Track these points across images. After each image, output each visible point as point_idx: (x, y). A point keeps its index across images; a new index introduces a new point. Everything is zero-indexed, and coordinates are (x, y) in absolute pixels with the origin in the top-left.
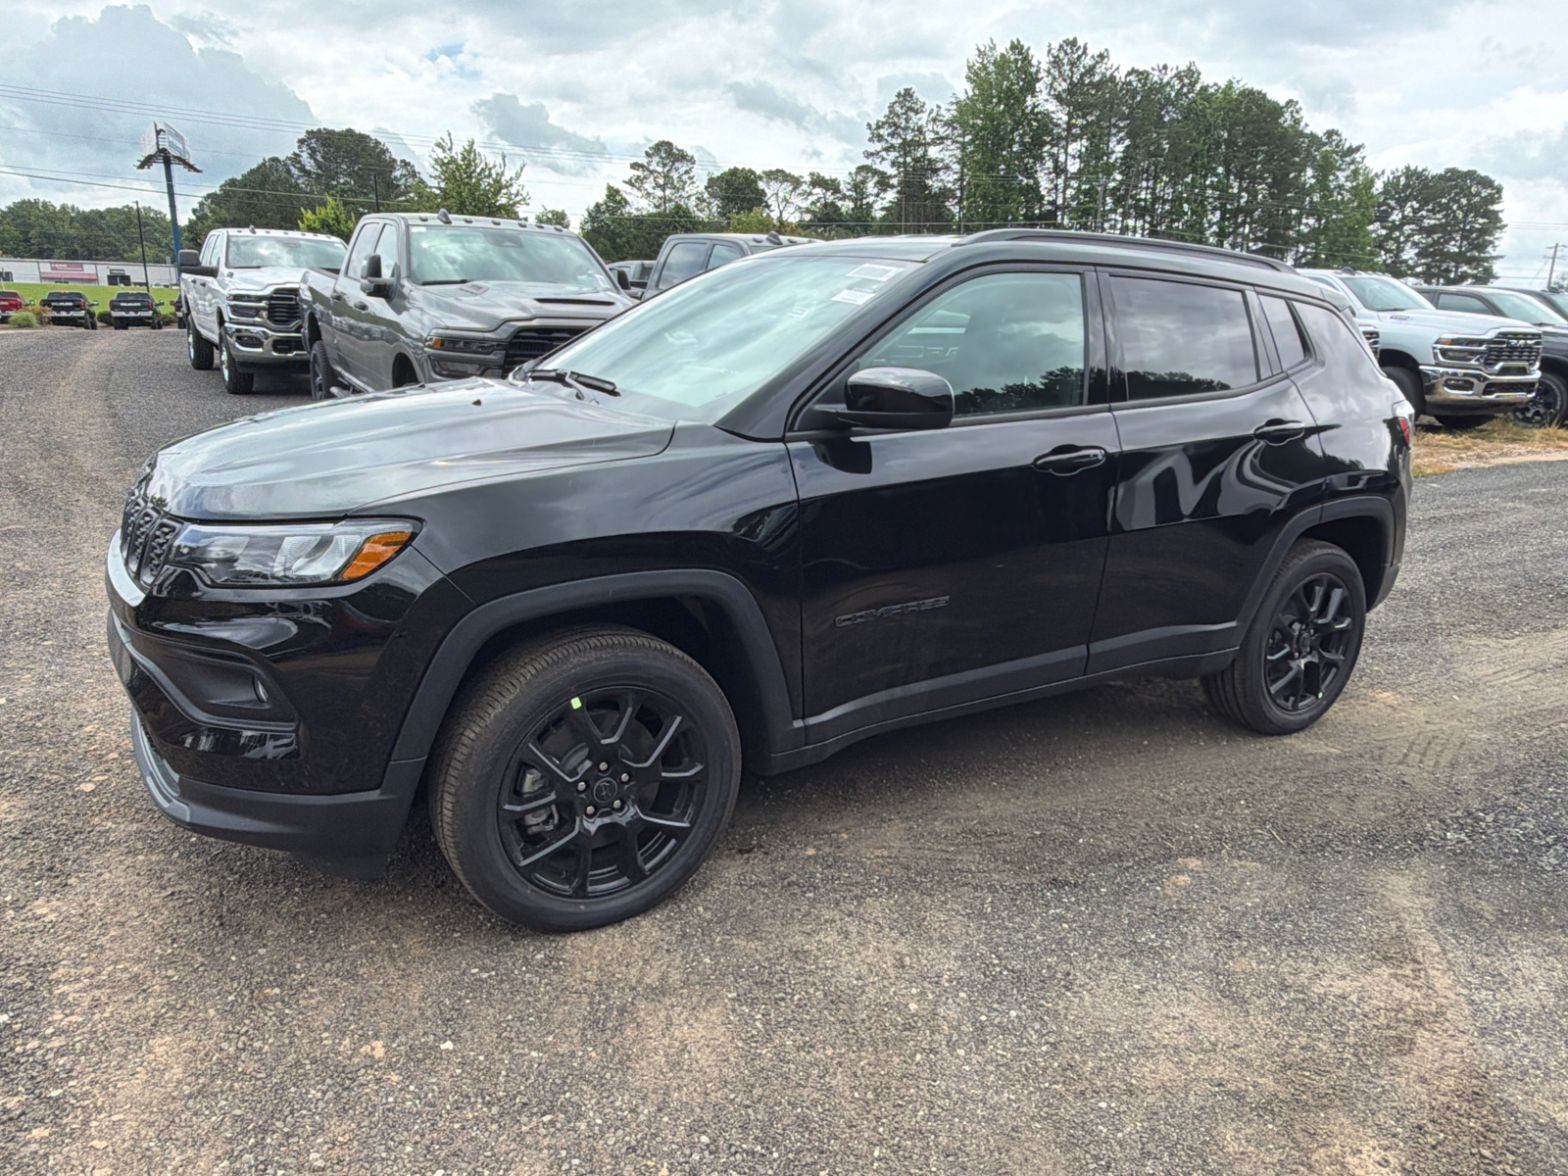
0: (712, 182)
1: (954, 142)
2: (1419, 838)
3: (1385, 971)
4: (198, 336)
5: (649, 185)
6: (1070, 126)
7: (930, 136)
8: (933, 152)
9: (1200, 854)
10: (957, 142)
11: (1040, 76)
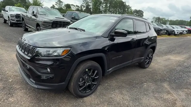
0: (65, 5)
1: (92, 3)
2: (165, 79)
3: (169, 95)
4: (4, 19)
5: (58, 5)
6: (104, 2)
7: (89, 2)
8: (90, 4)
9: (145, 82)
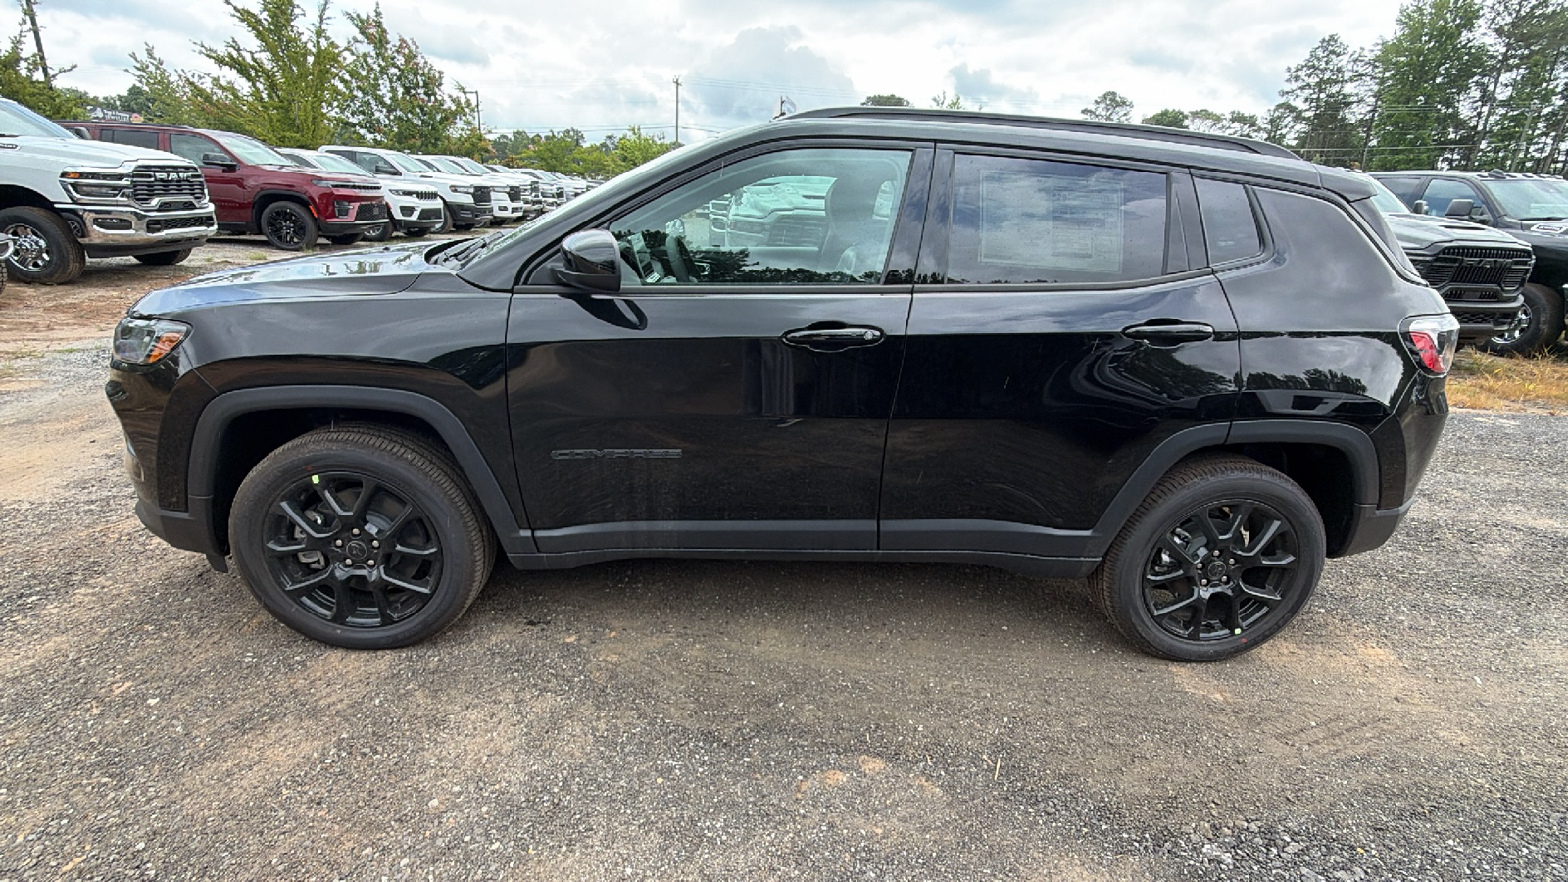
1: (1373, 78)
6: (1507, 57)
7: (1347, 75)
8: (1349, 88)
10: (1375, 78)
11: (1481, 12)
